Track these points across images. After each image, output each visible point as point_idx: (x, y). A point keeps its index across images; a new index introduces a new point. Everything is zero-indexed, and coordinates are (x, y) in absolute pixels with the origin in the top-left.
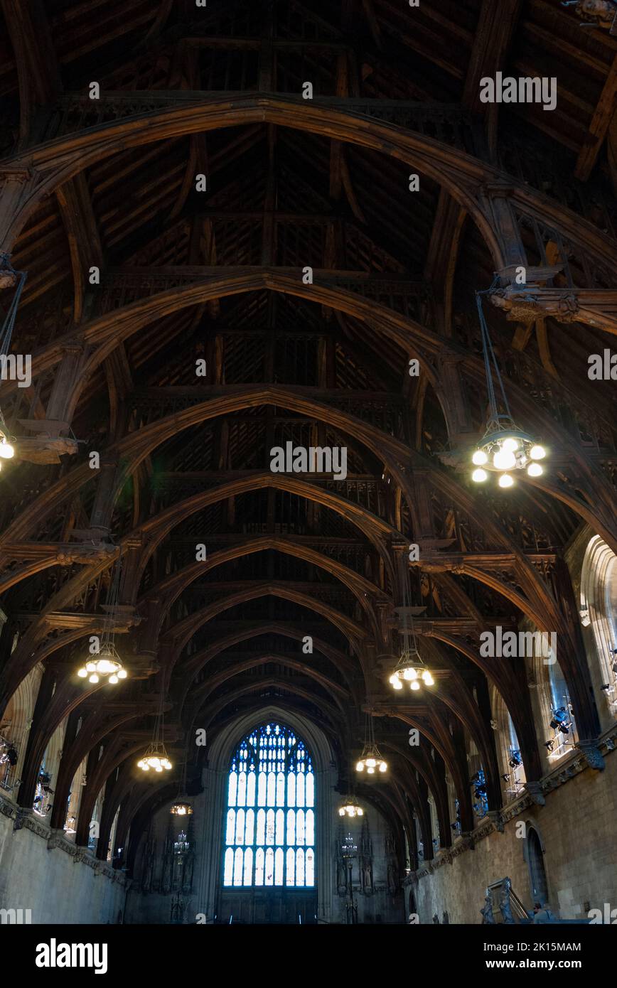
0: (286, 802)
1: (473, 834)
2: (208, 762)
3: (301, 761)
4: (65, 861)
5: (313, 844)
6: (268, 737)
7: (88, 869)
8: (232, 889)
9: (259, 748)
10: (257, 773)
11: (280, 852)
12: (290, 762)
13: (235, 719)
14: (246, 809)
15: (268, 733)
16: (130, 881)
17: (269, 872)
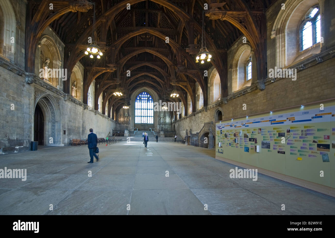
0: (147, 108)
1: (195, 113)
2: (131, 99)
3: (151, 100)
4: (100, 117)
5: (153, 116)
6: (143, 95)
7: (107, 120)
8: (137, 124)
9: (141, 97)
10: (141, 102)
11: (146, 117)
12: (148, 100)
13: (136, 89)
14: (139, 109)
15: (143, 94)
16: (116, 122)
17: (144, 121)
